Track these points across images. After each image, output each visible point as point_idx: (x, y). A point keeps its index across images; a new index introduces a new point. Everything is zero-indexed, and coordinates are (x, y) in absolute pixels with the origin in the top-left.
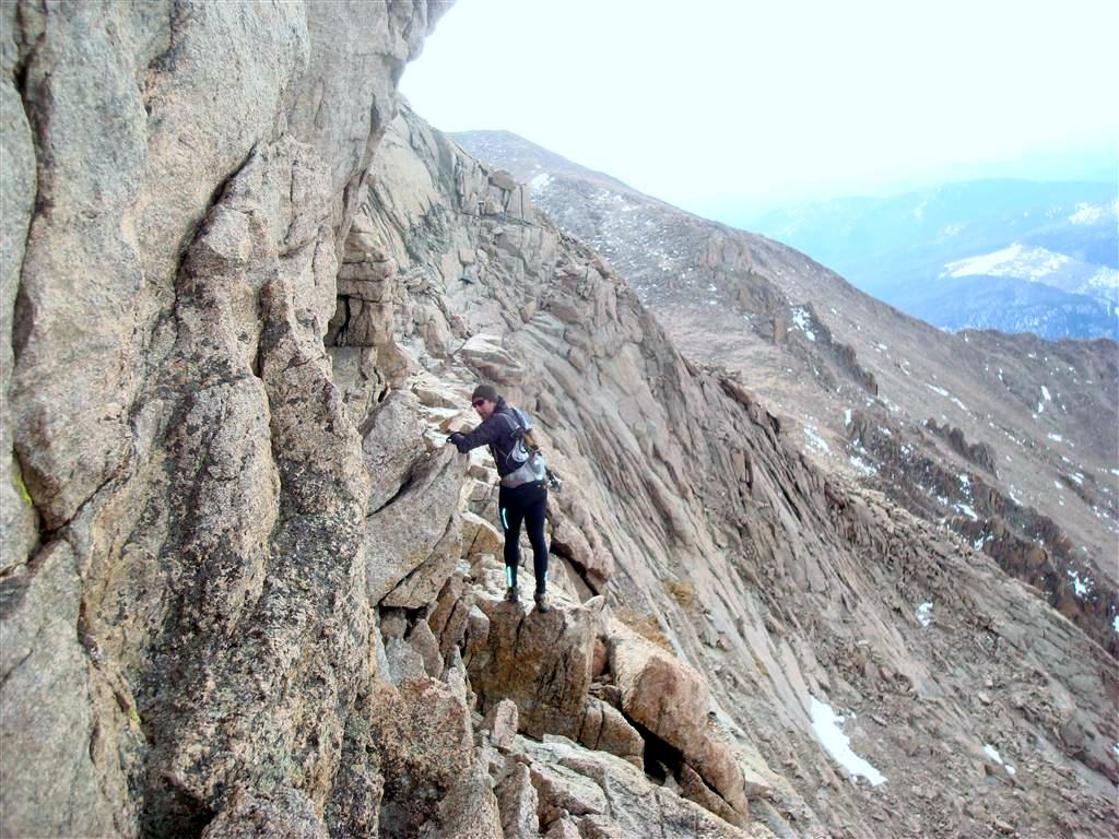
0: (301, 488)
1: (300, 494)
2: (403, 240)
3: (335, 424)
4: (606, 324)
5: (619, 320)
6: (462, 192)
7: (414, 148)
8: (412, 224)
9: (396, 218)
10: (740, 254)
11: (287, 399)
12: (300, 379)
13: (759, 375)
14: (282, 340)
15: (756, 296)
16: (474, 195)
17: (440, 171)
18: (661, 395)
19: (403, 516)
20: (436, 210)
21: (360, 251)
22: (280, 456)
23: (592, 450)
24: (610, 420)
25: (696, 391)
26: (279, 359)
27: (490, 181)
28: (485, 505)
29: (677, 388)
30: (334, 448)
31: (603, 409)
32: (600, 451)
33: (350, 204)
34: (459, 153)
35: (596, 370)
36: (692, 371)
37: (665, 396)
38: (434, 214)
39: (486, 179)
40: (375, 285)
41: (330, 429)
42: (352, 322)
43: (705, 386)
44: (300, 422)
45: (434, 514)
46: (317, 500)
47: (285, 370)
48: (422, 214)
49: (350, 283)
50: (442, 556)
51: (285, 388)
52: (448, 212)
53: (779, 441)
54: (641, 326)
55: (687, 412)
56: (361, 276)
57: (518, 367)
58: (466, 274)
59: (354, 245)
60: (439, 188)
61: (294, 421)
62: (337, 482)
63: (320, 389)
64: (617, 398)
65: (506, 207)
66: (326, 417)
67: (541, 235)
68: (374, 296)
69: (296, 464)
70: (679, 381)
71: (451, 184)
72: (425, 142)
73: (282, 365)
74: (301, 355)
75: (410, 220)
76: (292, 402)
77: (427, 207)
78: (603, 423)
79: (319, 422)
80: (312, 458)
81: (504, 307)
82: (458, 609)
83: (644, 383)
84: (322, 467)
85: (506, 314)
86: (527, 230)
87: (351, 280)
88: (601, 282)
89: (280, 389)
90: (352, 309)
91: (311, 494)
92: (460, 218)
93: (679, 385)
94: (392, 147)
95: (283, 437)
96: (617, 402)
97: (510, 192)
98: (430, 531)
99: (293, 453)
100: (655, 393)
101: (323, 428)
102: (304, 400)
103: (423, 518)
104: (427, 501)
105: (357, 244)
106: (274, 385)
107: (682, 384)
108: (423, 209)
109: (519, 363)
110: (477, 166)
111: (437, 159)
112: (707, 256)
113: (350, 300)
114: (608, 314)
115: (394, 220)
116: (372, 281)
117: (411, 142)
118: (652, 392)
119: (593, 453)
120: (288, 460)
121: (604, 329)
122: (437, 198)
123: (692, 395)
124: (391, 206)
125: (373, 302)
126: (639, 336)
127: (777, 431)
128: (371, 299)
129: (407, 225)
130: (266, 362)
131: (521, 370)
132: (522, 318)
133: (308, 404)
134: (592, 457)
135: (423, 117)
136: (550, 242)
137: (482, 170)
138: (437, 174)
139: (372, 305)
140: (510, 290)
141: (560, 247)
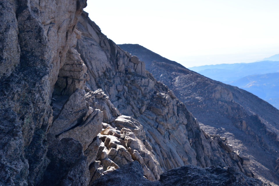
0: (29, 58)
1: (28, 60)
2: (95, 81)
3: (42, 40)
4: (173, 116)
5: (178, 115)
6: (119, 64)
7: (101, 47)
8: (99, 75)
9: (93, 73)
10: (228, 94)
11: (26, 30)
12: (31, 25)
13: (236, 143)
14: (25, 10)
15: (234, 111)
16: (123, 65)
17: (111, 55)
18: (194, 146)
19: (77, 133)
20: (109, 70)
21: (72, 60)
22: (22, 49)
23: (165, 165)
24: (173, 154)
25: (208, 145)
26: (23, 16)
27: (130, 60)
28: (115, 157)
29: (200, 143)
30: (41, 48)
31: (170, 150)
32: (169, 166)
33: (68, 38)
34: (119, 49)
35: (168, 134)
36: (207, 137)
37: (196, 146)
38: (108, 72)
39: (128, 59)
40: (77, 73)
41: (40, 42)
42: (68, 86)
43: (212, 143)
44: (30, 38)
45: (89, 134)
46: (34, 63)
47: (26, 20)
48: (103, 71)
49: (68, 72)
50: (91, 150)
51: (25, 26)
52: (113, 71)
53: (243, 167)
54: (186, 118)
55: (204, 152)
56: (73, 70)
57: (137, 128)
58: (119, 94)
59: (70, 58)
60: (110, 62)
61: (28, 38)
62: (42, 60)
63: (38, 29)
64: (176, 146)
65: (135, 70)
66: (39, 38)
67: (148, 81)
68: (77, 77)
69: (28, 52)
70: (201, 141)
71: (115, 60)
72: (105, 45)
73: (25, 19)
74: (31, 17)
75: (98, 73)
76: (28, 32)
77: (105, 69)
78: (170, 154)
79: (37, 39)
80: (33, 51)
81: (133, 108)
82: (96, 173)
83: (187, 140)
84: (37, 54)
85: (134, 110)
86: (143, 80)
87: (69, 71)
88: (171, 100)
89: (23, 27)
90: (68, 81)
91: (32, 61)
92: (118, 74)
93: (201, 142)
94: (93, 45)
95: (23, 43)
96: (176, 147)
97: (137, 64)
98: (87, 140)
99: (27, 48)
100: (192, 145)
101: (38, 41)
102: (32, 32)
103: (84, 134)
104: (86, 128)
105: (71, 57)
106: (21, 25)
107: (203, 141)
108: (103, 69)
109: (137, 127)
110: (125, 54)
111: (110, 52)
112: (215, 95)
113: (68, 78)
114: (174, 113)
115: (92, 73)
116: (77, 71)
117: (100, 44)
118: (190, 144)
119: (166, 167)
120: (25, 50)
121: (172, 118)
122: (109, 66)
123: (206, 146)
124: (91, 68)
125: (76, 79)
126: (186, 122)
127: (242, 164)
128: (76, 78)
129: (97, 75)
130: (19, 17)
131: (138, 129)
132: (140, 113)
133: (33, 33)
134: (165, 168)
135: (105, 35)
136: (152, 84)
137: (127, 56)
138: (110, 57)
139: (76, 80)
140: (136, 102)
141: (156, 86)
